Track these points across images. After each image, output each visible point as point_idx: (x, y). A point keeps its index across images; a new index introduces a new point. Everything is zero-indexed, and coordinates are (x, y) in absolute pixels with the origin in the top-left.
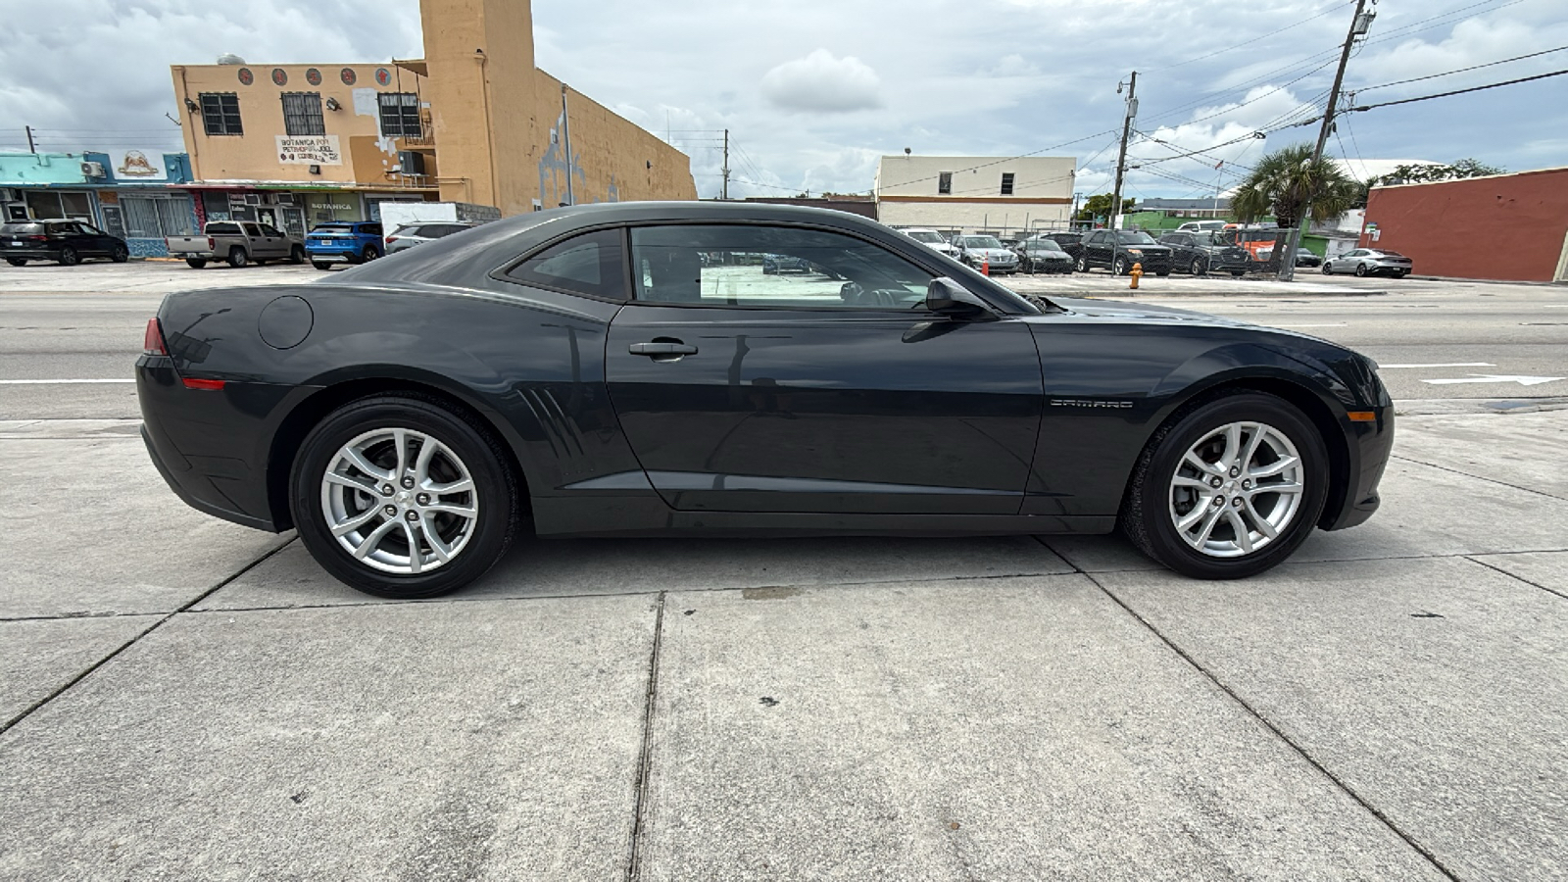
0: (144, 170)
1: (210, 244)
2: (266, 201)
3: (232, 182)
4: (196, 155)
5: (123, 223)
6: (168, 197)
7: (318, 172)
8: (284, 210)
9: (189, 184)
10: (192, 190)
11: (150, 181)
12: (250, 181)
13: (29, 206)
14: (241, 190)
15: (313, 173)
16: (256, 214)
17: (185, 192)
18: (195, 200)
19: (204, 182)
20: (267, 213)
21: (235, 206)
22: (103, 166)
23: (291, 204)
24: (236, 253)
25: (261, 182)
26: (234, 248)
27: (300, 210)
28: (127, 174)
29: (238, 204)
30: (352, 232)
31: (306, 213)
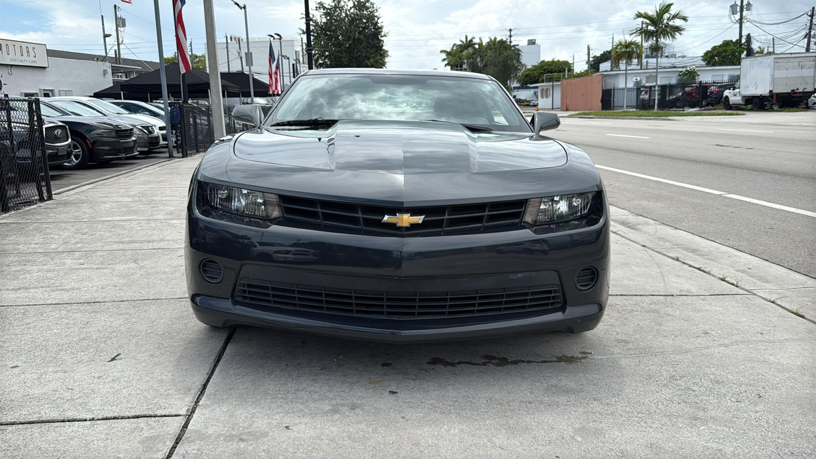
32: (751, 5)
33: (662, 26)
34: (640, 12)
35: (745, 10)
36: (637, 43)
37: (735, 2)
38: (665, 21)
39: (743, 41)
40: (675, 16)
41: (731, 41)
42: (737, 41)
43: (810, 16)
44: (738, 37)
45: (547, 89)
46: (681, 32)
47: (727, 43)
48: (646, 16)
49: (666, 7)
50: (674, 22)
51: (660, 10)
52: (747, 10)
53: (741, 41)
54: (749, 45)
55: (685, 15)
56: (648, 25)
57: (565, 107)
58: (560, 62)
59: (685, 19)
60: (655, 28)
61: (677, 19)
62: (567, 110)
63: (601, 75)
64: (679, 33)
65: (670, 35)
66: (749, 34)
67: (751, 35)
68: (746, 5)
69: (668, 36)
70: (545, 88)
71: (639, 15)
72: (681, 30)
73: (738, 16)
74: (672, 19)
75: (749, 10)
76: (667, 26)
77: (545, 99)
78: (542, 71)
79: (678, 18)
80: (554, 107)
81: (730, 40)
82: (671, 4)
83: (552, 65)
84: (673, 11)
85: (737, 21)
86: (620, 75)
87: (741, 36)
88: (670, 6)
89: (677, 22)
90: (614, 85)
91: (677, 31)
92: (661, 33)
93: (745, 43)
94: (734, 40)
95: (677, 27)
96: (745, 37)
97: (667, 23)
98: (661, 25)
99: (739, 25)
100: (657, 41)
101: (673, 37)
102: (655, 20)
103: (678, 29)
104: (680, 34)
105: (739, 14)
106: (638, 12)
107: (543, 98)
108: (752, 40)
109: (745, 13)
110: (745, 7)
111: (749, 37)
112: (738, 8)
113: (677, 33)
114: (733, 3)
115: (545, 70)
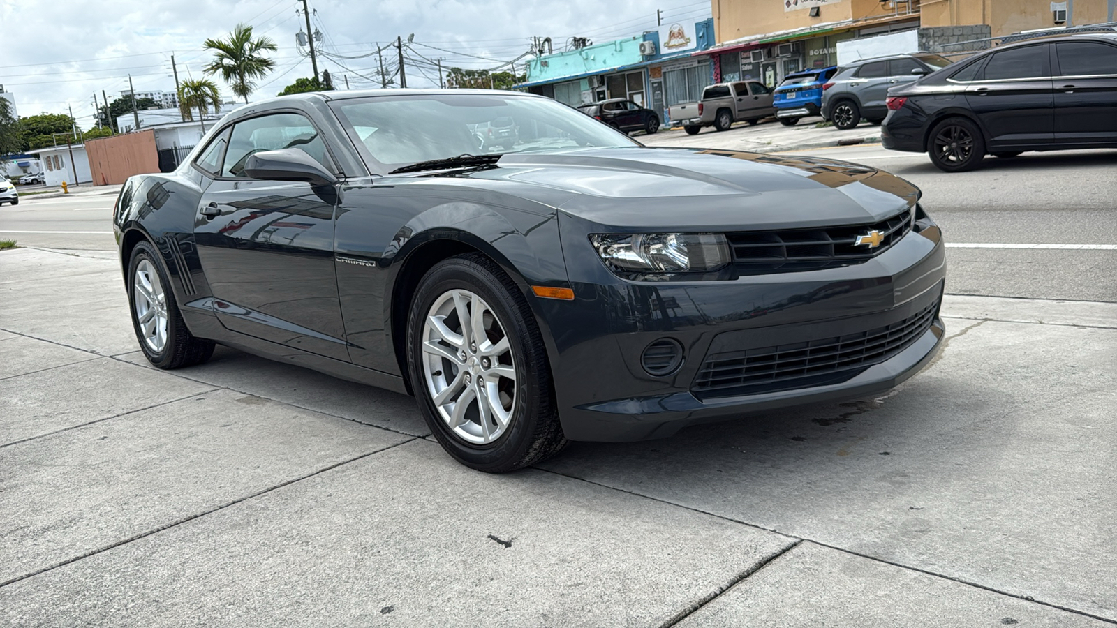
0: (681, 41)
1: (699, 110)
2: (770, 55)
3: (744, 40)
4: (719, 18)
5: (664, 96)
6: (696, 64)
7: (818, 14)
8: (785, 62)
9: (711, 49)
10: (713, 55)
11: (684, 51)
12: (759, 36)
13: (608, 89)
14: (748, 48)
15: (813, 16)
16: (761, 70)
17: (708, 57)
18: (715, 64)
19: (723, 45)
20: (770, 68)
21: (745, 64)
22: (654, 43)
23: (789, 55)
24: (722, 116)
25: (767, 35)
26: (721, 111)
27: (798, 60)
28: (670, 47)
29: (747, 63)
30: (816, 80)
31: (804, 62)
32: (321, 34)
33: (244, 60)
34: (211, 40)
35: (314, 40)
36: (210, 83)
37: (301, 30)
38: (248, 53)
39: (321, 79)
40: (260, 45)
41: (307, 79)
42: (313, 78)
43: (397, 47)
44: (313, 75)
45: (56, 156)
46: (271, 67)
47: (302, 82)
48: (219, 46)
49: (245, 34)
50: (259, 54)
51: (237, 38)
52: (317, 40)
53: (318, 80)
54: (329, 84)
55: (272, 43)
56: (222, 57)
57: (101, 179)
58: (55, 116)
59: (272, 48)
60: (236, 62)
61: (262, 49)
62: (106, 184)
63: (151, 130)
64: (269, 68)
65: (256, 71)
66: (326, 71)
67: (329, 71)
68: (315, 33)
69: (255, 74)
70: (52, 155)
71: (211, 44)
72: (270, 65)
73: (307, 48)
74: (256, 49)
75: (320, 40)
76: (251, 59)
77: (55, 171)
78: (30, 131)
79: (263, 47)
80: (79, 182)
81: (305, 78)
82: (249, 29)
83: (43, 122)
84: (255, 38)
85: (308, 54)
86: (178, 129)
87: (316, 73)
88: (248, 30)
89: (263, 54)
90: (174, 143)
91: (266, 66)
92: (245, 69)
93: (323, 81)
94: (310, 78)
95: (265, 60)
96: (322, 74)
97: (250, 55)
98: (242, 59)
99: (311, 59)
100: (242, 80)
101: (262, 73)
102: (234, 51)
103: (266, 63)
104: (271, 69)
105: (308, 45)
106: (209, 40)
107: (51, 170)
108: (331, 77)
109: (315, 44)
110: (314, 36)
111: (326, 74)
112: (306, 37)
113: (265, 68)
114: (298, 31)
115: (32, 130)
